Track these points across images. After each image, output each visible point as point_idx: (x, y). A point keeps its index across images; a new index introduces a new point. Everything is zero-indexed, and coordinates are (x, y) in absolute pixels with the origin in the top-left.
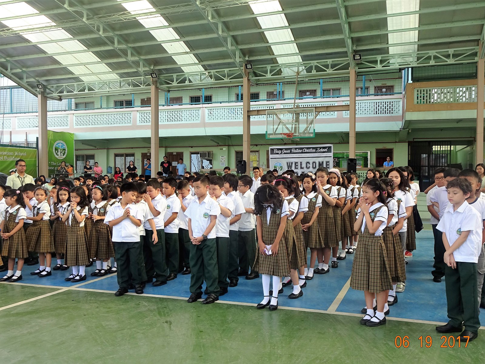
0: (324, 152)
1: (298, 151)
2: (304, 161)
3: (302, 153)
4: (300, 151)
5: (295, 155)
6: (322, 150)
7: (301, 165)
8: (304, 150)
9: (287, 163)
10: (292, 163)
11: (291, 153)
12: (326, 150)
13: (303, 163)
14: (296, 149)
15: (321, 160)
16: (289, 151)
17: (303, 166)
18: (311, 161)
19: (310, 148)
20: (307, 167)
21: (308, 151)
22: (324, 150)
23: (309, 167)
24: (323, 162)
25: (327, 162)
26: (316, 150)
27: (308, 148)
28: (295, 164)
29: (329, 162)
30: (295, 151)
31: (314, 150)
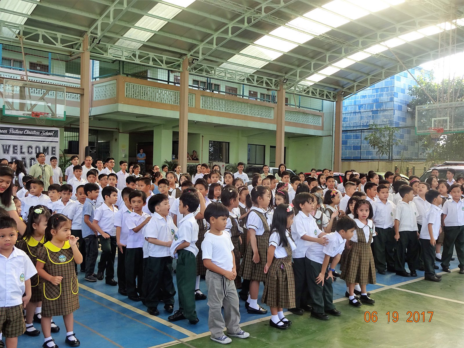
0: (50, 136)
1: (17, 132)
2: (25, 145)
3: (23, 135)
4: (21, 132)
5: (13, 137)
6: (47, 134)
7: (21, 149)
8: (26, 132)
9: (3, 146)
10: (9, 146)
11: (8, 133)
12: (52, 134)
13: (23, 147)
14: (15, 129)
15: (46, 144)
16: (6, 131)
17: (23, 150)
18: (34, 145)
19: (33, 130)
20: (28, 152)
21: (30, 133)
22: (50, 134)
23: (32, 152)
24: (48, 148)
25: (53, 148)
26: (40, 133)
27: (30, 130)
28: (14, 148)
29: (55, 148)
30: (13, 132)
31: (38, 133)
